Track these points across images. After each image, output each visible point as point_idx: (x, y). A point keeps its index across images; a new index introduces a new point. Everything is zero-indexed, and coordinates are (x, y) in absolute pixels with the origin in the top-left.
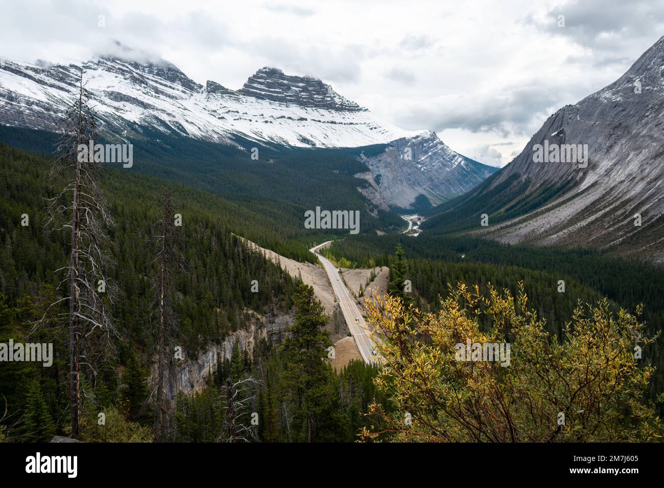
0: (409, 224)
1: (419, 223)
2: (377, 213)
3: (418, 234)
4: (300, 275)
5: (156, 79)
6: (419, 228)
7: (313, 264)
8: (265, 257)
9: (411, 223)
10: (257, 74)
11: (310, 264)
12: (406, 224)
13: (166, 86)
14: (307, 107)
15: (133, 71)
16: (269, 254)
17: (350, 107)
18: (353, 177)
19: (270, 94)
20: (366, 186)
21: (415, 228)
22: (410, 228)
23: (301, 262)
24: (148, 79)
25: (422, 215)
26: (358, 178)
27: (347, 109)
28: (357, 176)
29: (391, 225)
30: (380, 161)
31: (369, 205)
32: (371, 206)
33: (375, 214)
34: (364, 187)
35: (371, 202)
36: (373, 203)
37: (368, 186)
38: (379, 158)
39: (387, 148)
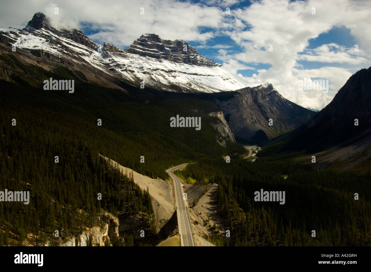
0: (249, 152)
1: (257, 152)
2: (225, 143)
3: (255, 160)
4: (148, 189)
5: (68, 42)
6: (256, 156)
7: (164, 179)
8: (122, 173)
9: (251, 151)
10: (140, 38)
11: (161, 180)
12: (247, 152)
13: (74, 46)
14: (177, 62)
15: (53, 36)
16: (126, 171)
17: (208, 63)
18: (208, 115)
19: (149, 52)
20: (217, 122)
21: (254, 155)
22: (249, 155)
23: (154, 178)
24: (63, 41)
25: (260, 146)
26: (212, 116)
27: (206, 65)
28: (211, 115)
29: (235, 152)
30: (229, 104)
31: (219, 137)
32: (221, 138)
33: (223, 144)
34: (216, 123)
35: (221, 135)
36: (222, 136)
37: (219, 122)
38: (229, 102)
39: (236, 94)
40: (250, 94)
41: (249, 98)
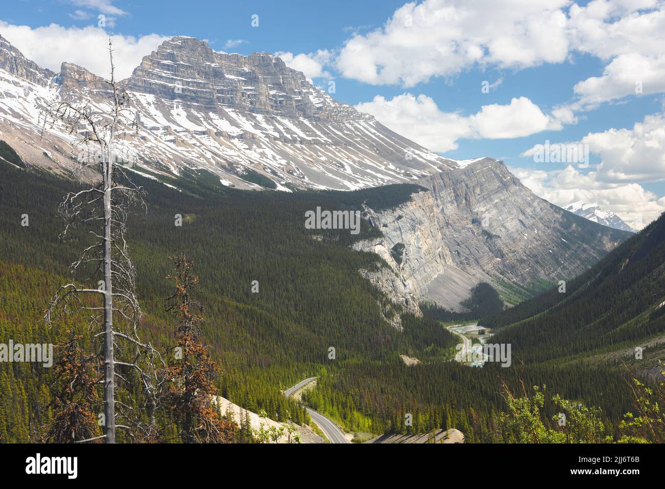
1: (482, 340)
2: (399, 319)
9: (466, 341)
11: (295, 425)
18: (351, 250)
19: (185, 87)
20: (376, 266)
25: (487, 325)
26: (361, 252)
28: (358, 247)
29: (428, 343)
30: (400, 217)
31: (384, 305)
32: (388, 307)
33: (396, 322)
34: (374, 269)
35: (387, 299)
36: (390, 302)
37: (382, 267)
38: (398, 212)
39: (415, 192)
40: (450, 190)
41: (449, 199)
